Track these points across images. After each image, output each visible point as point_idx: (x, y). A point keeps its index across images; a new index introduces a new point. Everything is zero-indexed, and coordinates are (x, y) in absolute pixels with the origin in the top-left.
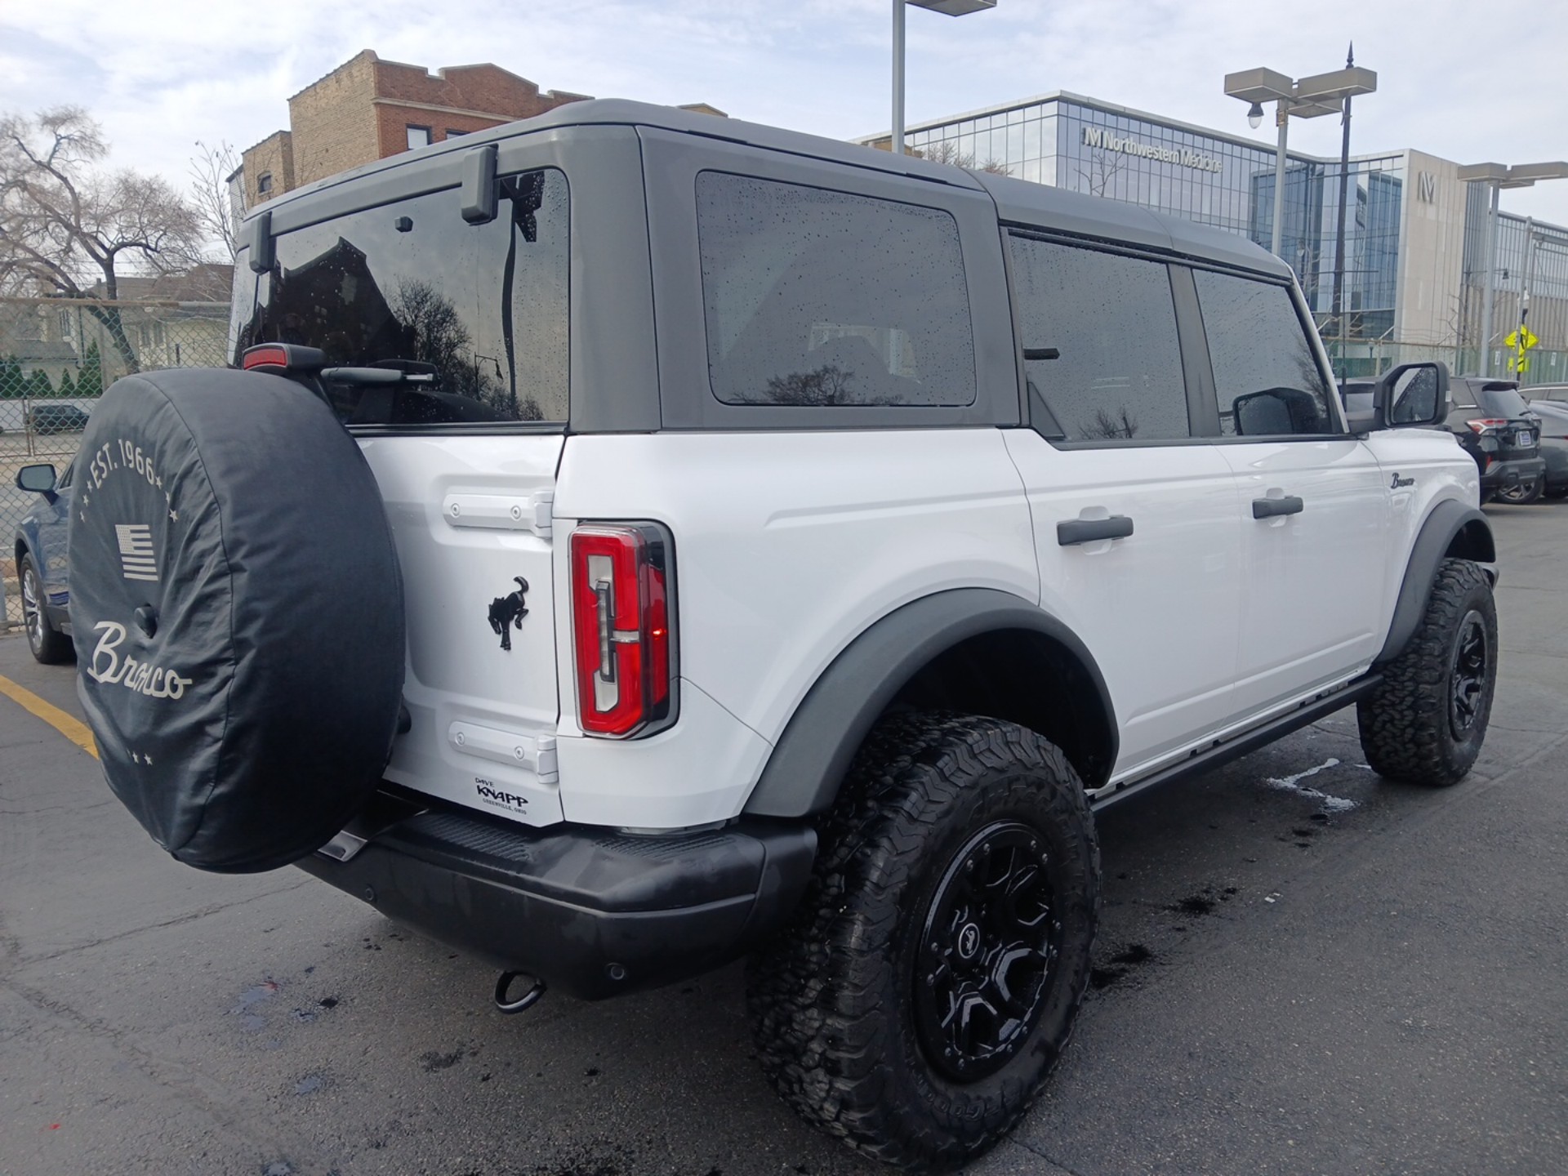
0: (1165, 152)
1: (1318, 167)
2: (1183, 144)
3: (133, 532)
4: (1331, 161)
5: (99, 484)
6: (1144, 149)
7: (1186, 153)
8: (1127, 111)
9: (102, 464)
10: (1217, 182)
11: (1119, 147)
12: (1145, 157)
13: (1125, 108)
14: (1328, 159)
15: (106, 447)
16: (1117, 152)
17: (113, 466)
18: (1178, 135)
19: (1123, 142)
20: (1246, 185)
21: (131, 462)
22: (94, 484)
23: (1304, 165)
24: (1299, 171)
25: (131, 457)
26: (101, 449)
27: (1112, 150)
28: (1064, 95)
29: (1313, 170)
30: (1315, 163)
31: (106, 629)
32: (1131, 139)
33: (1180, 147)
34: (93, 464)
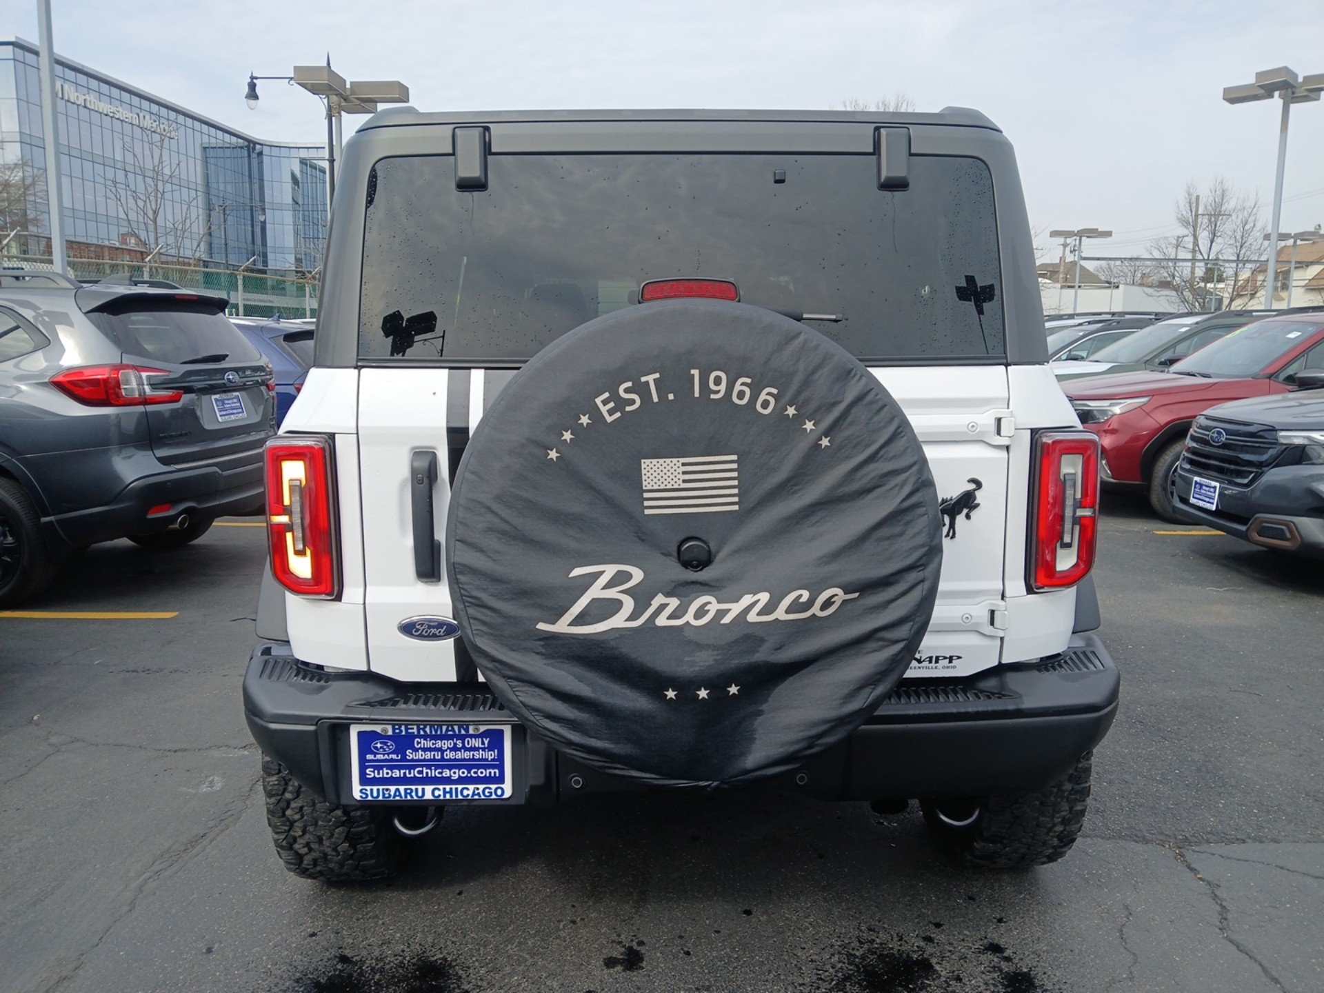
0: (124, 113)
1: (258, 147)
2: (141, 109)
3: (684, 464)
4: (267, 143)
6: (104, 107)
7: (144, 117)
8: (85, 69)
10: (174, 148)
11: (81, 102)
12: (106, 115)
13: (83, 66)
14: (265, 141)
16: (78, 105)
18: (136, 100)
19: (84, 97)
20: (199, 155)
23: (246, 143)
24: (242, 148)
27: (73, 103)
28: (19, 41)
29: (254, 148)
30: (255, 143)
31: (598, 574)
32: (92, 96)
33: (138, 110)
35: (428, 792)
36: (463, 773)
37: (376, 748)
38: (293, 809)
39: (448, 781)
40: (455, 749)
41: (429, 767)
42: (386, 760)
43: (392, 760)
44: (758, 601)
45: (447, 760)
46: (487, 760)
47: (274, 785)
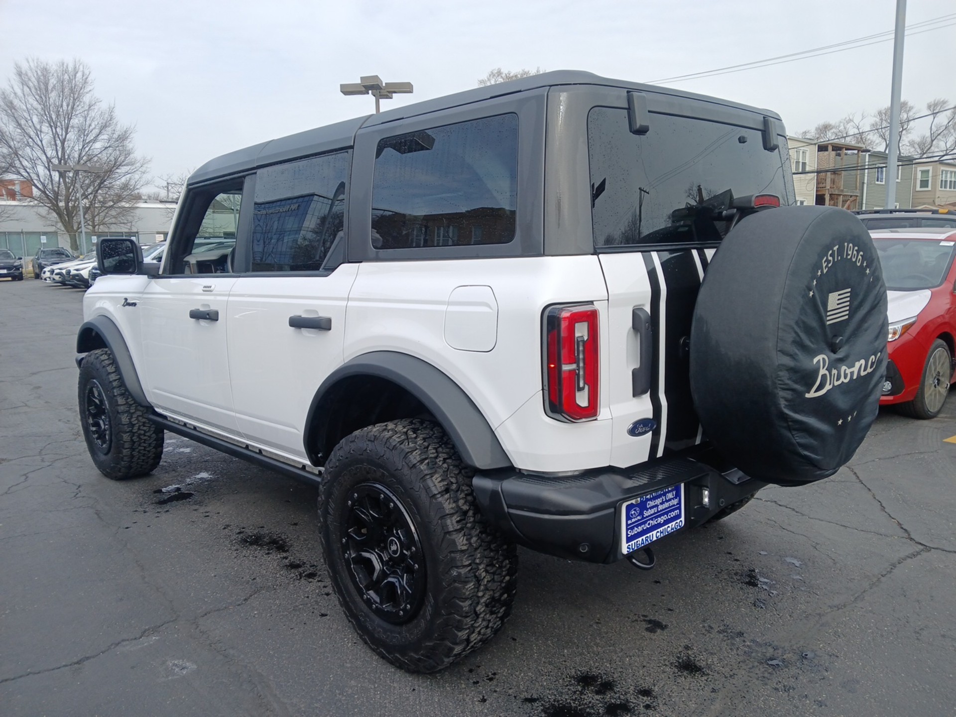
3: (839, 295)
5: (825, 271)
9: (830, 258)
15: (835, 248)
17: (837, 258)
21: (849, 255)
22: (822, 272)
25: (850, 253)
26: (832, 249)
31: (819, 361)
34: (825, 258)
35: (654, 535)
36: (664, 518)
37: (632, 515)
38: (481, 604)
39: (659, 525)
40: (662, 503)
41: (652, 519)
42: (636, 522)
43: (639, 520)
44: (861, 365)
45: (661, 511)
46: (674, 505)
47: (472, 589)
